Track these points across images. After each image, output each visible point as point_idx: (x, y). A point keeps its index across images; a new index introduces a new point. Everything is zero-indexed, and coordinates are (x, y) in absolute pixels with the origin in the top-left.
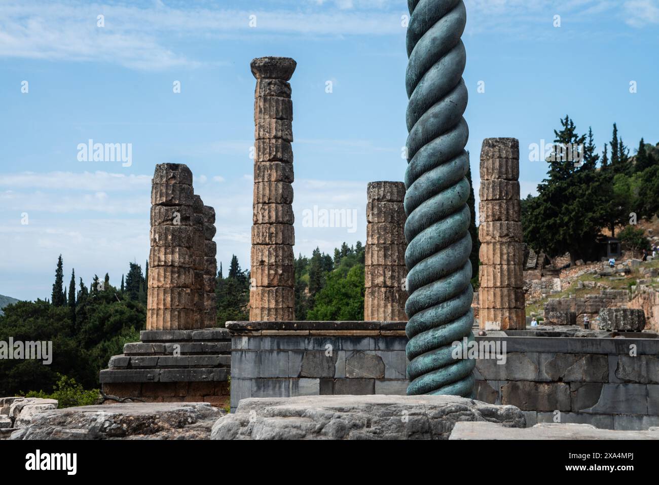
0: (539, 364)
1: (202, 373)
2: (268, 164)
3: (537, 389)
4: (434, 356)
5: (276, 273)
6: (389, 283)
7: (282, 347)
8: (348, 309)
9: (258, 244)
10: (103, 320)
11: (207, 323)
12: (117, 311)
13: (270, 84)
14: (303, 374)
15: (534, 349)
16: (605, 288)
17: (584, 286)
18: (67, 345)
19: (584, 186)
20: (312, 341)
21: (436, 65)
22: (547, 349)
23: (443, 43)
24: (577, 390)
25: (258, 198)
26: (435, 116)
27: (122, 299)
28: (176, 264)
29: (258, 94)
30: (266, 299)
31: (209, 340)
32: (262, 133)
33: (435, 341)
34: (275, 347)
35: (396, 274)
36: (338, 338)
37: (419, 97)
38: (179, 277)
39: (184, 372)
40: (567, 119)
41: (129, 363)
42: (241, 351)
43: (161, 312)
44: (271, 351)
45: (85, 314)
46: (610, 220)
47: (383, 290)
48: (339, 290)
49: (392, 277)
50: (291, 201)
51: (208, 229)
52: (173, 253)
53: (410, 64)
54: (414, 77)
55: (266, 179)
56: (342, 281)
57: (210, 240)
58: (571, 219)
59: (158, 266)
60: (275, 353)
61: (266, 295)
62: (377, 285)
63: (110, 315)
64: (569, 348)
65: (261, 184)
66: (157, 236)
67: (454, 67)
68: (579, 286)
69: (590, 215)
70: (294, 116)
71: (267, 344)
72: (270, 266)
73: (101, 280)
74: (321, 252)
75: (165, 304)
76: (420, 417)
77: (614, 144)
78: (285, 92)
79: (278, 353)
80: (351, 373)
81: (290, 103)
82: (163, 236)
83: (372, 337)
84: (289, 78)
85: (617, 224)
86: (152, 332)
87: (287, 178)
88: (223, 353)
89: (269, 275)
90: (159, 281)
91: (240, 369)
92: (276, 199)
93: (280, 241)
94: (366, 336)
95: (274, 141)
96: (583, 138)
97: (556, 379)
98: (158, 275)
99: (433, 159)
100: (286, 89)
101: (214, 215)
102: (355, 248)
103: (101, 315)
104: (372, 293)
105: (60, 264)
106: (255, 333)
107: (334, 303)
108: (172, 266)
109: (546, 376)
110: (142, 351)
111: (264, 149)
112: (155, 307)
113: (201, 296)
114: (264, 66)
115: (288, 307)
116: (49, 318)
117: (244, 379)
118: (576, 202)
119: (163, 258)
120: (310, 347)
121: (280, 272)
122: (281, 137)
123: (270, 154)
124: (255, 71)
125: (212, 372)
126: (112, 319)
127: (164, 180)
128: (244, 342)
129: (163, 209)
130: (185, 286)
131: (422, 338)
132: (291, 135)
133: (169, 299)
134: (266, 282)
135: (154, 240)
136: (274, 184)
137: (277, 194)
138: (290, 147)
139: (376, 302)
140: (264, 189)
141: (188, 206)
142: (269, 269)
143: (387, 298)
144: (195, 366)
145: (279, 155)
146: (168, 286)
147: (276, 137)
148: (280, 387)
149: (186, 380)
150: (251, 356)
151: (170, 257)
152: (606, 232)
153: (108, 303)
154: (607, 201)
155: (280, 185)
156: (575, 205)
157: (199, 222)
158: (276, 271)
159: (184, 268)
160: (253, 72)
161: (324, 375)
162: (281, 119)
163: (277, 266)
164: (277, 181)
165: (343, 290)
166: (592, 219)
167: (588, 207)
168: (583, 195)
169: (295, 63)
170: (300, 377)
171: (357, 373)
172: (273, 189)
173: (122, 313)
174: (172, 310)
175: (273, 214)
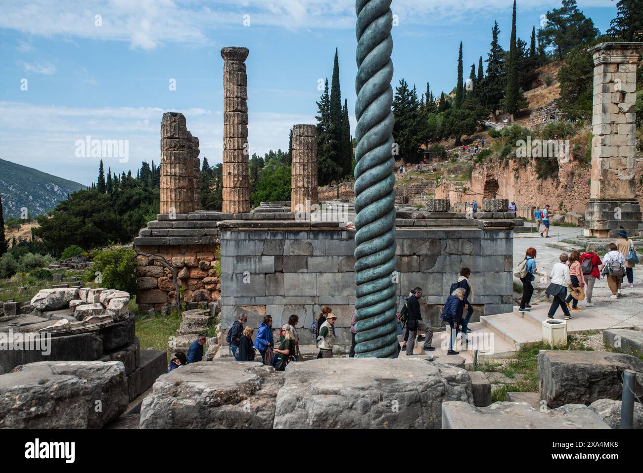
0: (403, 246)
1: (195, 239)
2: (232, 113)
3: (401, 260)
4: (373, 285)
5: (238, 180)
6: (306, 186)
7: (251, 238)
8: (276, 193)
9: (227, 162)
10: (129, 198)
11: (196, 207)
12: (137, 193)
13: (233, 63)
14: (264, 254)
15: (400, 237)
16: (422, 180)
17: (411, 178)
18: (110, 216)
19: (412, 120)
20: (269, 234)
21: (376, 101)
22: (408, 237)
23: (380, 87)
24: (423, 260)
25: (226, 134)
26: (375, 134)
27: (139, 186)
28: (177, 174)
29: (226, 70)
30: (232, 195)
31: (199, 220)
32: (228, 94)
33: (375, 275)
34: (247, 238)
35: (310, 180)
36: (285, 232)
37: (365, 121)
38: (179, 182)
39: (184, 239)
40: (403, 80)
41: (151, 234)
42: (227, 240)
43: (169, 203)
44: (245, 240)
45: (118, 194)
46: (425, 140)
47: (302, 189)
48: (270, 182)
49: (308, 182)
50: (247, 136)
51: (195, 151)
52: (175, 167)
53: (358, 99)
54: (361, 108)
55: (231, 123)
56: (272, 176)
57: (196, 157)
58: (404, 140)
59: (166, 175)
60: (247, 241)
61: (232, 193)
62: (299, 187)
63: (133, 196)
64: (420, 236)
65: (228, 125)
66: (165, 157)
67: (387, 103)
68: (408, 178)
69: (415, 137)
70: (248, 84)
71: (242, 236)
72: (235, 176)
73: (127, 174)
74: (257, 156)
75: (171, 199)
76: (414, 392)
77: (428, 94)
78: (242, 69)
79: (249, 241)
80: (293, 253)
81: (245, 76)
82: (169, 157)
83: (306, 231)
84: (244, 60)
85: (429, 142)
86: (164, 215)
87: (244, 122)
88: (207, 228)
89: (234, 181)
90: (167, 184)
91: (226, 250)
92: (238, 135)
93: (240, 161)
94: (302, 231)
95: (236, 99)
96: (412, 92)
97: (412, 254)
98: (167, 181)
99: (374, 162)
100: (243, 67)
101: (198, 143)
102: (277, 153)
103: (128, 195)
104: (296, 192)
105: (101, 165)
106: (235, 230)
107: (267, 189)
108: (175, 175)
109: (407, 252)
110: (158, 226)
111: (230, 104)
112: (165, 200)
113: (192, 192)
114: (229, 52)
115: (246, 200)
116: (99, 200)
117: (229, 256)
118: (407, 130)
119: (169, 171)
120: (269, 237)
121: (241, 179)
122: (240, 97)
123: (234, 107)
124: (224, 55)
125: (201, 239)
126: (134, 198)
127: (169, 123)
128: (228, 235)
129: (169, 141)
130: (183, 188)
131: (366, 274)
132: (246, 95)
133: (173, 195)
134: (232, 185)
135: (163, 160)
136: (236, 126)
137: (238, 132)
138: (246, 103)
139: (298, 197)
140: (230, 129)
141: (184, 139)
142: (234, 177)
143: (304, 195)
144: (191, 235)
145: (239, 108)
146: (173, 187)
147: (237, 97)
148: (251, 261)
149: (186, 244)
150: (232, 243)
151: (173, 170)
152: (423, 147)
153: (132, 188)
154: (424, 129)
155: (240, 126)
156: (406, 132)
157: (190, 147)
158: (238, 178)
159: (182, 177)
160: (222, 56)
161: (277, 254)
162: (240, 85)
163: (239, 175)
164: (238, 124)
165: (273, 182)
166: (416, 140)
167: (414, 132)
168: (411, 126)
169: (248, 51)
170: (262, 255)
171: (297, 252)
172: (236, 128)
173: (140, 194)
174: (176, 202)
175: (236, 144)
